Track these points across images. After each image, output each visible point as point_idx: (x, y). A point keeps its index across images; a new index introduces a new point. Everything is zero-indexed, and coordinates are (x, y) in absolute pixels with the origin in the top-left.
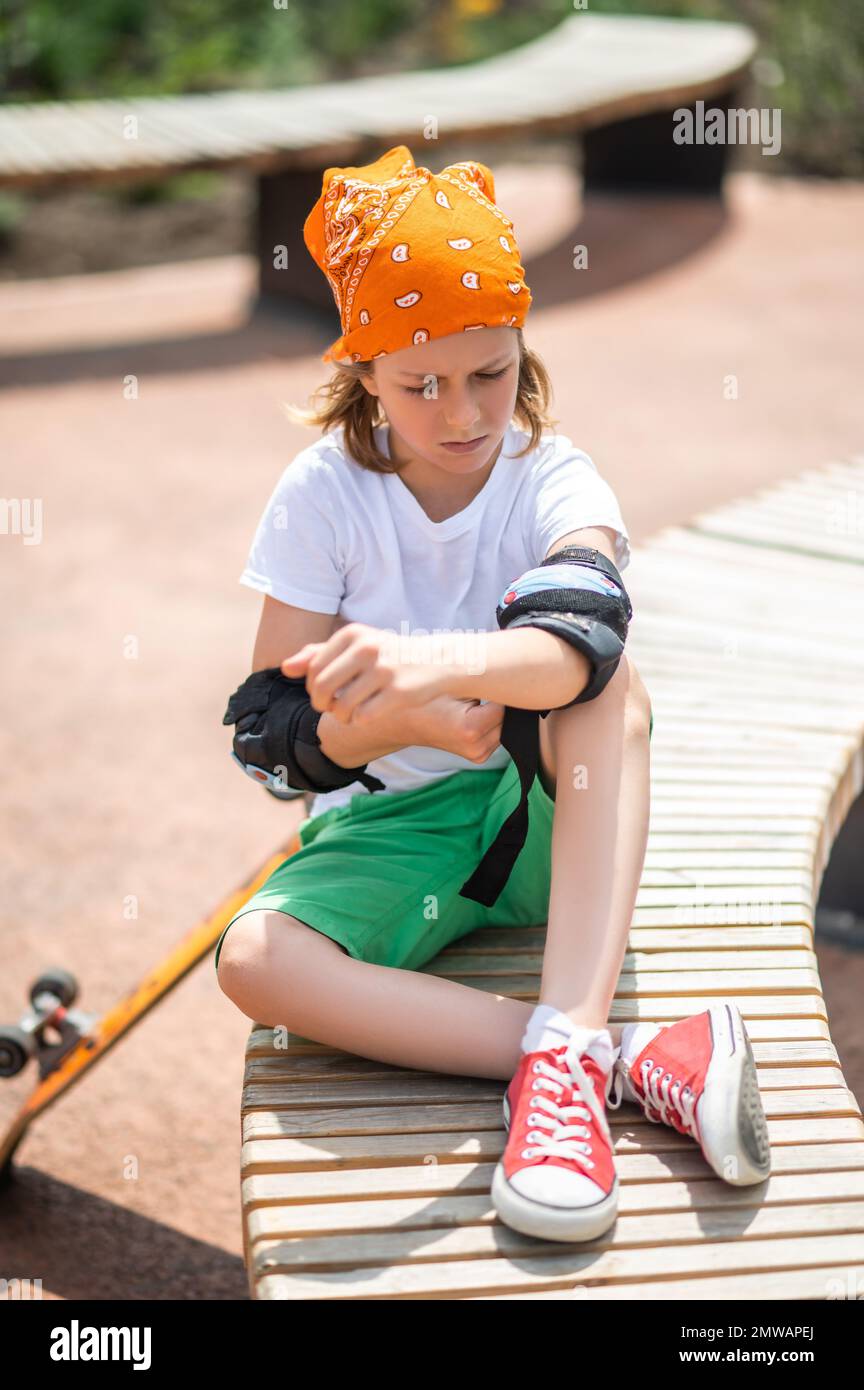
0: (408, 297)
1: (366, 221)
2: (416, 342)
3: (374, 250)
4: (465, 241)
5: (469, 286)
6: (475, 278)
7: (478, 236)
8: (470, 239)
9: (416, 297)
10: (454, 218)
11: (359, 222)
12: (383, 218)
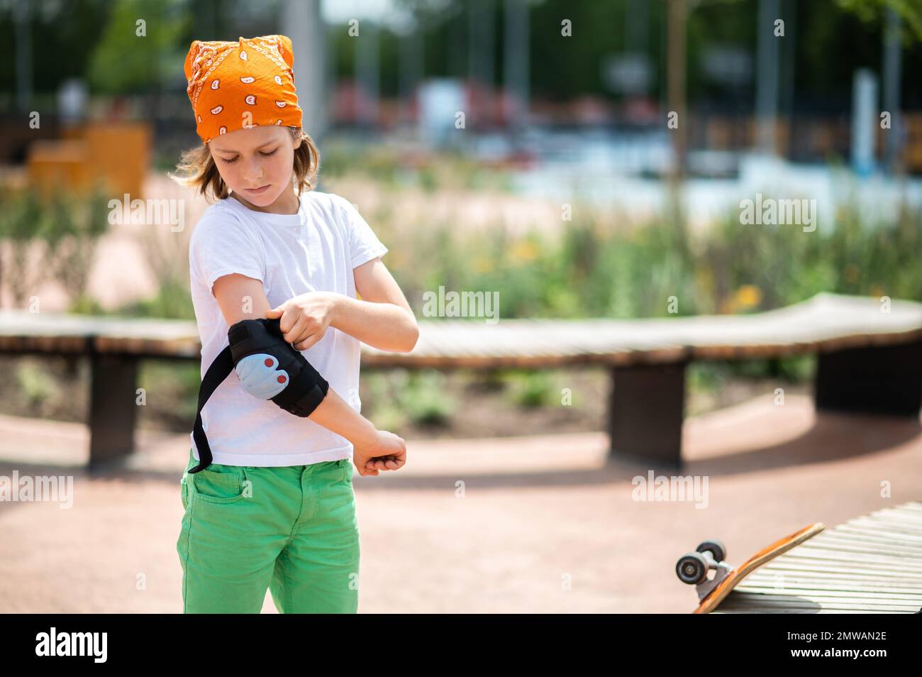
0: (217, 109)
1: (204, 67)
2: (221, 133)
3: (204, 83)
4: (251, 78)
5: (250, 103)
6: (253, 98)
7: (259, 76)
8: (253, 77)
9: (220, 108)
10: (247, 66)
11: (201, 67)
12: (211, 66)
